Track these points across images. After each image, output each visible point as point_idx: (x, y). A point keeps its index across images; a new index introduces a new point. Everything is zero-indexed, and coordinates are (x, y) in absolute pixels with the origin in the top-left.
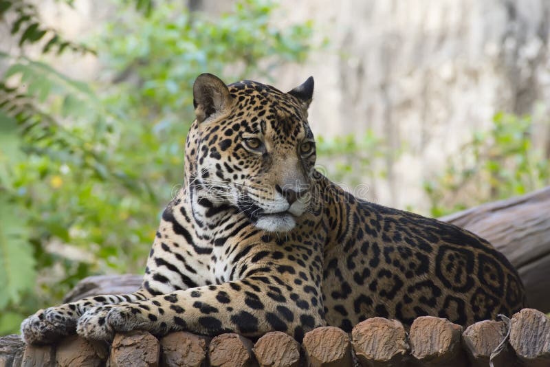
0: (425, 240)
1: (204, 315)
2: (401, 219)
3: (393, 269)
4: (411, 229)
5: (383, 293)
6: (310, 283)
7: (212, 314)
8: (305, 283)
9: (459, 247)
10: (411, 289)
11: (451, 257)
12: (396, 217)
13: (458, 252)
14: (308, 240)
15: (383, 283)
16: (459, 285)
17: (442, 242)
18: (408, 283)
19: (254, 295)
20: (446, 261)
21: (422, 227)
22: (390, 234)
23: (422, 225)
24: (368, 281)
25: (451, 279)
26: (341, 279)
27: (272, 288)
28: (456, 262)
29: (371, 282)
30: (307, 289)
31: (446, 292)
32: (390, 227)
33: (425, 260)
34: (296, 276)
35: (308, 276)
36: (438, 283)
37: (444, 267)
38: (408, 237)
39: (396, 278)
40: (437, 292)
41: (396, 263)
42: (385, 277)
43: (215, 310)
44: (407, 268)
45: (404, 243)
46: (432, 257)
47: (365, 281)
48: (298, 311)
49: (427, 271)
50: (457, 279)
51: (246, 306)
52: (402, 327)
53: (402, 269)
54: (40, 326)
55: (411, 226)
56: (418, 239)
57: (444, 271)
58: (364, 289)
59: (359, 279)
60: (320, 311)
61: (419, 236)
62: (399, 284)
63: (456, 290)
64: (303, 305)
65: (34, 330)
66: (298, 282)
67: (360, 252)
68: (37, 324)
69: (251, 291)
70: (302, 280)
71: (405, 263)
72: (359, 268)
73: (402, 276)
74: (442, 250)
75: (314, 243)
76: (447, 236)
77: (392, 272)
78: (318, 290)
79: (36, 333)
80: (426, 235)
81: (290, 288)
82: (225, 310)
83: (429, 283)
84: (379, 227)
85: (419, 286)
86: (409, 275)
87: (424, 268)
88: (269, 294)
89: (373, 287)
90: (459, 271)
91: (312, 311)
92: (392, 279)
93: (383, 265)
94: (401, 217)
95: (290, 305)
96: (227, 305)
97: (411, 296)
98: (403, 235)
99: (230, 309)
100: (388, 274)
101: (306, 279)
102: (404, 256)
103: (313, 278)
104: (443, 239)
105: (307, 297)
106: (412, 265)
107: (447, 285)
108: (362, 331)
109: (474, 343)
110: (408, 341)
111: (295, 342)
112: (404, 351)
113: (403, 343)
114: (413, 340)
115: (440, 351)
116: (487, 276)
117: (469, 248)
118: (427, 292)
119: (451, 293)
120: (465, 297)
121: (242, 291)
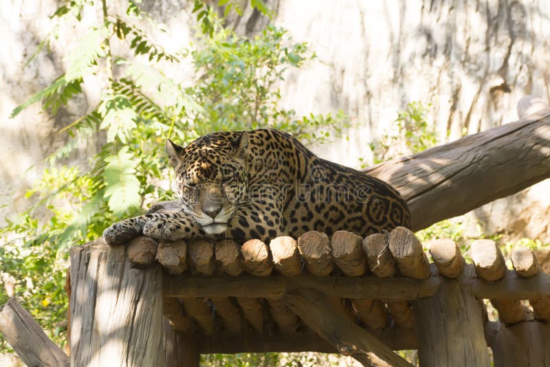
2: (350, 176)
5: (331, 220)
6: (276, 210)
8: (272, 210)
9: (383, 197)
10: (349, 221)
11: (376, 204)
12: (347, 174)
14: (276, 183)
15: (332, 214)
16: (377, 221)
17: (373, 193)
18: (348, 216)
19: (243, 217)
20: (373, 205)
24: (324, 211)
25: (374, 216)
26: (308, 209)
27: (253, 213)
28: (379, 207)
29: (325, 212)
30: (273, 214)
31: (369, 224)
32: (342, 180)
33: (361, 204)
34: (267, 206)
35: (275, 205)
36: (366, 218)
37: (371, 209)
39: (341, 212)
40: (364, 223)
41: (342, 203)
42: (334, 211)
44: (349, 208)
46: (365, 202)
47: (322, 211)
48: (267, 228)
49: (361, 211)
50: (378, 217)
51: (239, 225)
52: (327, 237)
53: (346, 208)
55: (357, 181)
56: (359, 190)
57: (371, 212)
58: (321, 216)
59: (318, 210)
60: (280, 228)
62: (342, 216)
63: (376, 223)
64: (270, 224)
65: (110, 235)
66: (268, 209)
68: (112, 231)
69: (242, 215)
70: (271, 208)
71: (348, 204)
72: (318, 203)
73: (345, 212)
74: (373, 198)
75: (280, 185)
76: (377, 190)
77: (339, 209)
78: (280, 214)
80: (364, 187)
81: (263, 213)
83: (361, 218)
84: (332, 179)
85: (354, 219)
86: (349, 212)
87: (359, 208)
88: (252, 217)
89: (326, 215)
90: (380, 212)
91: (276, 227)
92: (338, 213)
93: (334, 203)
94: (351, 174)
95: (264, 224)
97: (348, 224)
98: (350, 187)
100: (336, 209)
101: (273, 207)
103: (277, 207)
104: (375, 191)
105: (273, 219)
106: (352, 206)
107: (371, 219)
108: (304, 239)
109: (369, 248)
110: (331, 246)
111: (264, 246)
112: (328, 253)
113: (328, 247)
114: (333, 245)
115: (349, 253)
116: (395, 217)
117: (389, 198)
118: (358, 223)
119: (372, 225)
120: (379, 229)
121: (237, 215)
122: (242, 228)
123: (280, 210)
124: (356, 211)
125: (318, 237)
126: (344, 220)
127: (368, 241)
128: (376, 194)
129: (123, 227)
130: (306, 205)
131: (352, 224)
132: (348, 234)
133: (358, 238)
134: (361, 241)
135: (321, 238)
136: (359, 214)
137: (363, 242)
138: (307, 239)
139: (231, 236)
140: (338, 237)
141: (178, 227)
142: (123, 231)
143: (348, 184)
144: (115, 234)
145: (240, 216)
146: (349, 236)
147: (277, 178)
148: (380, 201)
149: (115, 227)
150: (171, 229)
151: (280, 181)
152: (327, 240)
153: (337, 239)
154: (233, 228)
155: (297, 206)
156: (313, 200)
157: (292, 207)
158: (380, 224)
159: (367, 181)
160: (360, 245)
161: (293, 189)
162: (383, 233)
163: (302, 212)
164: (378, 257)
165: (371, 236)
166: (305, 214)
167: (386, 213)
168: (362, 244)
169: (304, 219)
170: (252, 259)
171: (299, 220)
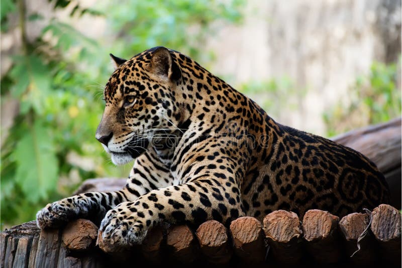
0: (335, 164)
1: (175, 210)
2: (320, 147)
3: (308, 185)
4: (326, 154)
5: (298, 201)
6: (236, 185)
7: (181, 209)
8: (233, 185)
9: (357, 170)
10: (319, 199)
11: (350, 178)
13: (355, 174)
15: (300, 194)
16: (351, 198)
17: (346, 166)
18: (317, 194)
19: (205, 195)
20: (346, 179)
21: (334, 153)
22: (309, 159)
23: (334, 151)
24: (289, 193)
25: (347, 193)
26: (272, 192)
27: (214, 189)
28: (353, 181)
29: (291, 194)
30: (234, 190)
31: (341, 202)
32: (311, 153)
33: (332, 179)
34: (227, 180)
35: (235, 181)
36: (338, 195)
37: (344, 184)
38: (323, 161)
39: (310, 191)
40: (336, 201)
41: (311, 181)
42: (301, 190)
43: (182, 206)
44: (318, 184)
45: (319, 166)
46: (337, 177)
47: (287, 193)
48: (230, 207)
49: (332, 187)
50: (351, 194)
51: (201, 204)
52: (297, 217)
53: (315, 184)
54: (50, 216)
55: (327, 151)
56: (330, 163)
57: (344, 188)
58: (286, 198)
59: (284, 191)
61: (331, 161)
63: (349, 201)
66: (228, 185)
67: (284, 172)
68: (47, 214)
70: (231, 183)
71: (317, 181)
72: (284, 184)
73: (314, 190)
74: (346, 171)
75: (239, 159)
76: (350, 161)
77: (307, 187)
78: (240, 191)
79: (47, 221)
80: (336, 160)
81: (224, 189)
82: (188, 206)
83: (331, 196)
84: (300, 155)
85: (324, 197)
86: (319, 189)
87: (330, 185)
89: (292, 197)
90: (354, 188)
91: (237, 206)
92: (306, 192)
93: (301, 182)
94: (320, 144)
95: (226, 202)
96: (189, 203)
98: (320, 159)
99: (191, 206)
100: (304, 189)
101: (233, 182)
102: (317, 176)
104: (348, 163)
105: (234, 196)
106: (322, 182)
107: (344, 197)
108: (270, 220)
109: (347, 230)
110: (301, 228)
111: (224, 228)
112: (298, 235)
113: (298, 229)
114: (305, 227)
115: (323, 236)
116: (371, 193)
117: (364, 171)
119: (345, 203)
120: (353, 207)
121: (197, 192)
122: (204, 207)
124: (327, 188)
125: (286, 217)
126: (313, 199)
127: (346, 221)
128: (349, 167)
129: (61, 208)
130: (270, 187)
132: (323, 214)
133: (334, 218)
134: (338, 222)
135: (291, 218)
136: (330, 191)
137: (340, 223)
138: (273, 220)
139: (192, 218)
140: (310, 217)
143: (318, 157)
145: (200, 194)
146: (323, 216)
147: (237, 150)
148: (354, 175)
149: (50, 209)
151: (240, 154)
152: (298, 221)
153: (309, 219)
154: (194, 208)
156: (279, 182)
157: (254, 189)
158: (354, 201)
160: (336, 228)
162: (363, 211)
163: (266, 195)
164: (359, 240)
165: (350, 216)
166: (269, 197)
167: (361, 188)
168: (338, 226)
170: (209, 243)
171: (262, 204)
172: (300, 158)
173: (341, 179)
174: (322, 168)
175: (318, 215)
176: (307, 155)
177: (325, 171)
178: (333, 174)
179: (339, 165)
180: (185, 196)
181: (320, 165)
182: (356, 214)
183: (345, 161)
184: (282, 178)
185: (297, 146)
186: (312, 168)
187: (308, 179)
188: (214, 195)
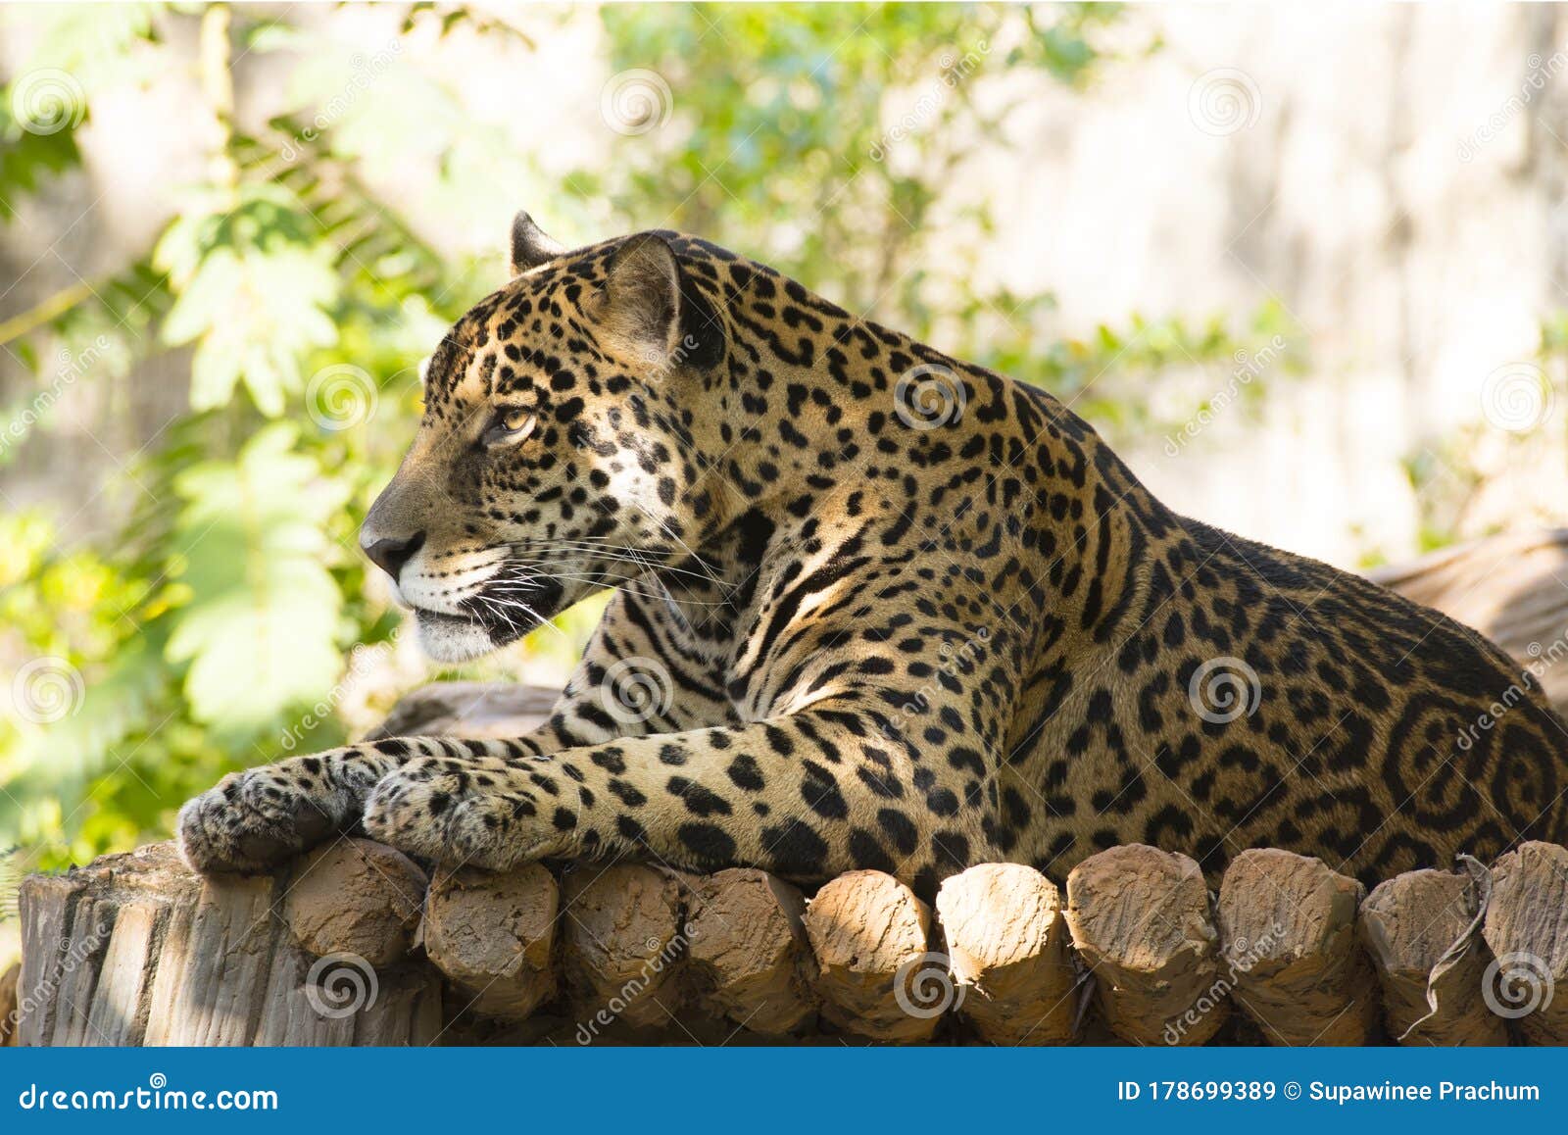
0: (1376, 673)
1: (695, 818)
2: (1322, 605)
3: (1267, 750)
4: (1346, 634)
5: (1224, 808)
6: (972, 741)
7: (716, 819)
8: (954, 739)
9: (1464, 700)
10: (1306, 808)
11: (1434, 732)
13: (1456, 716)
15: (1231, 782)
16: (1435, 809)
17: (1422, 683)
18: (1300, 789)
19: (825, 771)
20: (1418, 738)
21: (1379, 632)
22: (1276, 649)
23: (1378, 624)
24: (1191, 771)
25: (1418, 791)
26: (1123, 756)
27: (869, 752)
29: (1198, 775)
30: (959, 758)
31: (1393, 821)
32: (1281, 626)
33: (1361, 731)
34: (932, 720)
35: (967, 721)
36: (1381, 797)
37: (1408, 753)
38: (1331, 662)
39: (1271, 773)
40: (1371, 817)
41: (1278, 733)
42: (1238, 767)
43: (724, 807)
44: (1307, 748)
45: (1313, 680)
46: (1382, 725)
47: (1184, 771)
48: (932, 824)
49: (1361, 763)
50: (1436, 791)
51: (804, 805)
52: (1200, 876)
53: (1294, 748)
54: (228, 818)
56: (1359, 670)
57: (1406, 769)
58: (1179, 792)
59: (1169, 763)
60: (987, 823)
61: (1361, 661)
62: (1275, 788)
63: (1425, 820)
64: (944, 804)
66: (934, 736)
67: (1173, 683)
68: (219, 811)
69: (820, 759)
71: (1303, 734)
72: (1172, 732)
74: (1416, 706)
76: (1439, 665)
77: (1262, 756)
78: (989, 760)
79: (216, 837)
80: (1383, 657)
81: (914, 754)
82: (748, 809)
83: (1357, 797)
84: (1241, 625)
85: (1326, 802)
86: (1310, 768)
87: (1353, 755)
89: (1201, 789)
90: (1447, 772)
91: (967, 821)
92: (1256, 777)
93: (1239, 731)
94: (1323, 594)
95: (913, 805)
96: (755, 797)
97: (1301, 825)
98: (1317, 652)
99: (762, 809)
100: (1249, 760)
101: (959, 727)
102: (1304, 717)
103: (978, 726)
104: (1430, 673)
105: (956, 781)
106: (1323, 743)
107: (1404, 801)
108: (1093, 881)
109: (1390, 933)
110: (1214, 919)
111: (912, 902)
112: (1200, 947)
113: (1200, 921)
114: (1228, 915)
115: (1297, 952)
116: (1515, 791)
118: (1346, 817)
119: (1408, 826)
120: (1440, 844)
121: (795, 758)
122: (811, 818)
123: (988, 742)
124: (1340, 763)
125: (1158, 874)
126: (1281, 806)
127: (1387, 898)
128: (1434, 687)
129: (272, 793)
130: (1116, 738)
131: (1318, 822)
132: (1299, 866)
133: (1343, 887)
134: (1358, 900)
135: (1175, 878)
136: (1353, 777)
137: (1365, 906)
138: (1106, 881)
139: (764, 857)
140: (1251, 877)
141: (525, 809)
142: (268, 814)
143: (1310, 645)
144: (233, 823)
145: (810, 766)
146: (1299, 877)
147: (984, 599)
148: (1450, 720)
149: (231, 792)
150: (489, 821)
151: (999, 612)
152: (1200, 890)
153: (1244, 884)
154: (774, 819)
155: (1078, 742)
156: (1150, 720)
157: (1052, 745)
158: (1444, 823)
159: (1393, 622)
160: (1348, 922)
161: (1062, 660)
162: (1457, 866)
163: (1098, 773)
164: (1433, 977)
165: (1405, 879)
166: (1111, 781)
167: (1474, 773)
168: (1357, 915)
169: (1101, 801)
170: (854, 960)
171: (1084, 806)
172: (1238, 636)
173: (1399, 733)
174: (1325, 689)
175: (1280, 870)
176: (1266, 632)
177: (1336, 701)
178: (1370, 715)
179: (1394, 680)
180: (745, 774)
181: (1315, 676)
182: (1430, 877)
183: (1416, 663)
184: (1163, 704)
185: (1229, 591)
186: (1282, 683)
187: (1267, 725)
188: (863, 773)
